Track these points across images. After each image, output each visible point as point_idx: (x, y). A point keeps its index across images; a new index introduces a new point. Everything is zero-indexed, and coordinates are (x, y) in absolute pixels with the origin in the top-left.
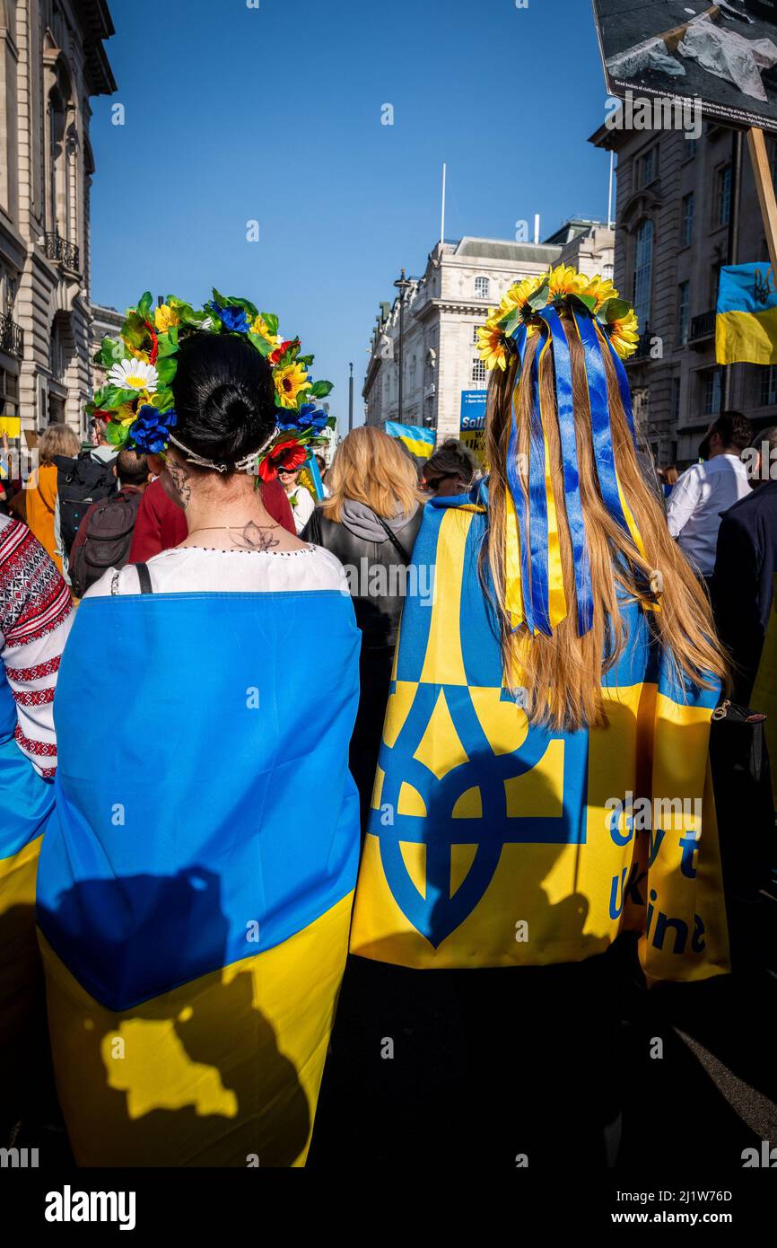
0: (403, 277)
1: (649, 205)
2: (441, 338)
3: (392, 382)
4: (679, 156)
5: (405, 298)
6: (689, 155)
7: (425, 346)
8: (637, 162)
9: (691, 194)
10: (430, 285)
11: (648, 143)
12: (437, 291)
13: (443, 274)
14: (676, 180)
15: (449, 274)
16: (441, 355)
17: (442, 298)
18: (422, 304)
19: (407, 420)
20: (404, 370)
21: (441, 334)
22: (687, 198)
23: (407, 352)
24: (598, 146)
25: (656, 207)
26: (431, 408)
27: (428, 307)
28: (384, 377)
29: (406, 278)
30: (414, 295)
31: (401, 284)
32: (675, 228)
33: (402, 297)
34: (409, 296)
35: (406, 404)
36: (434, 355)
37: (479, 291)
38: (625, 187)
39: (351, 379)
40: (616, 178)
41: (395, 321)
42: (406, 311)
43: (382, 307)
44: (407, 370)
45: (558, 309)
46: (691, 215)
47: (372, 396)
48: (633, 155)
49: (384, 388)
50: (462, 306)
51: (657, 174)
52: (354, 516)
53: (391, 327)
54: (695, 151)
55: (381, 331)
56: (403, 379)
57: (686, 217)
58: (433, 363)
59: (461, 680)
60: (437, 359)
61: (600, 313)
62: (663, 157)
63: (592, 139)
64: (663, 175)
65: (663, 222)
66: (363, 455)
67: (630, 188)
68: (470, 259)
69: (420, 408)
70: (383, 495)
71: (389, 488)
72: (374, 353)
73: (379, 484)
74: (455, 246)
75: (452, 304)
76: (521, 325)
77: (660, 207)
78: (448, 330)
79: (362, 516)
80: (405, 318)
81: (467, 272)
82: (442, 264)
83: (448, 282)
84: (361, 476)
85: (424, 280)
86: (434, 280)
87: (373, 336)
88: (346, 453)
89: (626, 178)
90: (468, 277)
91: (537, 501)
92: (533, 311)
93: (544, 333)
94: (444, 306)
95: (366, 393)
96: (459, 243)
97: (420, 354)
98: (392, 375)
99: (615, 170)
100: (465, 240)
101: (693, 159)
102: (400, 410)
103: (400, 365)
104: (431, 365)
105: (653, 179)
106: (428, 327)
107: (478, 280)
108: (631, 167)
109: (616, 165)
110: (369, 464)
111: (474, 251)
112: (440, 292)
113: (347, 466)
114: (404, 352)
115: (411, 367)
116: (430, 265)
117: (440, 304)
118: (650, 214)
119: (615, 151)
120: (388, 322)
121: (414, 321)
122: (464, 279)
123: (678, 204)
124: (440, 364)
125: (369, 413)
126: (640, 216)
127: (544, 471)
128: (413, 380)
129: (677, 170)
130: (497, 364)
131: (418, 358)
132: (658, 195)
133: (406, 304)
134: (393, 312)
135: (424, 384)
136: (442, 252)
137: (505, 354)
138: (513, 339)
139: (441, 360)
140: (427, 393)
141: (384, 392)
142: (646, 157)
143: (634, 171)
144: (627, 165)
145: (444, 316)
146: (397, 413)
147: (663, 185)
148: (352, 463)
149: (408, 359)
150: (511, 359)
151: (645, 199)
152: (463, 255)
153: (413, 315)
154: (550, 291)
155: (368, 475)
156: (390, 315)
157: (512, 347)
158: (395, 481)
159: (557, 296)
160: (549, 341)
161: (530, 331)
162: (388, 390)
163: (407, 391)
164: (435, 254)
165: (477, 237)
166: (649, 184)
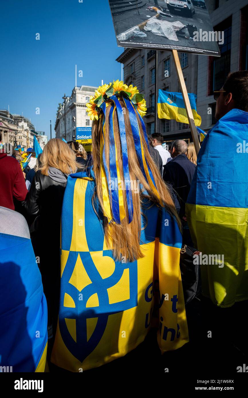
0: (65, 96)
1: (133, 78)
2: (77, 113)
3: (63, 126)
4: (140, 66)
5: (66, 102)
6: (142, 65)
7: (72, 116)
8: (129, 67)
9: (143, 76)
10: (73, 99)
11: (132, 62)
12: (75, 100)
13: (76, 96)
14: (140, 72)
15: (78, 96)
16: (77, 118)
17: (77, 102)
18: (71, 104)
19: (68, 137)
20: (66, 122)
21: (77, 112)
22: (142, 77)
23: (67, 117)
24: (118, 62)
25: (134, 79)
26: (74, 133)
27: (73, 105)
28: (61, 124)
29: (66, 96)
30: (68, 101)
31: (64, 98)
32: (139, 85)
33: (65, 102)
34: (67, 102)
35: (67, 132)
36: (75, 118)
37: (87, 101)
38: (126, 73)
39: (51, 125)
40: (123, 71)
41: (63, 108)
42: (66, 106)
43: (59, 105)
44: (67, 123)
45: (117, 97)
46: (144, 81)
47: (57, 130)
48: (128, 65)
49: (61, 128)
50: (82, 105)
51: (134, 70)
52: (54, 174)
53: (62, 110)
54: (144, 64)
55: (59, 111)
56: (66, 126)
57: (143, 82)
58: (75, 120)
59: (86, 249)
60: (76, 119)
61: (133, 99)
62: (136, 66)
63: (117, 60)
64: (136, 71)
65: (137, 83)
66: (55, 150)
67: (127, 74)
68: (84, 92)
69: (71, 133)
70: (64, 165)
71: (66, 162)
72: (57, 118)
73: (62, 161)
74: (80, 88)
75: (79, 104)
76: (103, 103)
77: (135, 79)
78: (79, 111)
79: (57, 173)
80: (66, 108)
81: (83, 95)
82: (76, 93)
83: (78, 98)
84: (55, 158)
85: (71, 97)
86: (74, 97)
87: (57, 113)
88: (48, 148)
89: (126, 71)
90: (84, 97)
91: (113, 170)
92: (108, 97)
93: (113, 105)
94: (77, 105)
95: (55, 129)
96: (81, 87)
97: (71, 118)
98: (63, 124)
99: (123, 68)
100: (83, 86)
101: (144, 67)
102: (65, 134)
103: (65, 121)
104: (74, 121)
105: (133, 72)
106: (73, 110)
107: (87, 97)
108: (127, 68)
109: (123, 67)
110: (58, 154)
111: (85, 89)
112: (76, 101)
113: (49, 154)
114: (66, 118)
115: (68, 122)
116: (73, 93)
117: (76, 104)
118: (133, 81)
119: (123, 63)
120: (61, 109)
121: (69, 109)
122: (83, 97)
123: (140, 78)
124: (77, 121)
125: (57, 135)
126: (130, 81)
127: (115, 158)
128: (69, 126)
129: (139, 69)
130: (95, 118)
131: (70, 119)
132: (135, 76)
133: (66, 104)
134: (62, 106)
135: (72, 126)
136: (76, 89)
137: (98, 114)
138: (100, 108)
139: (77, 120)
140: (73, 129)
141: (61, 129)
142: (131, 65)
143: (128, 69)
144: (126, 67)
145: (77, 108)
146: (65, 135)
147: (136, 73)
148: (51, 152)
149: (67, 119)
150: (100, 116)
151: (131, 77)
152: (82, 90)
153: (68, 107)
154: (114, 90)
155: (58, 158)
156: (62, 107)
157: (101, 111)
158: (68, 160)
159: (116, 92)
160: (115, 108)
161: (107, 105)
162: (62, 128)
163: (67, 128)
164: (74, 90)
165: (86, 85)
166: (132, 73)
